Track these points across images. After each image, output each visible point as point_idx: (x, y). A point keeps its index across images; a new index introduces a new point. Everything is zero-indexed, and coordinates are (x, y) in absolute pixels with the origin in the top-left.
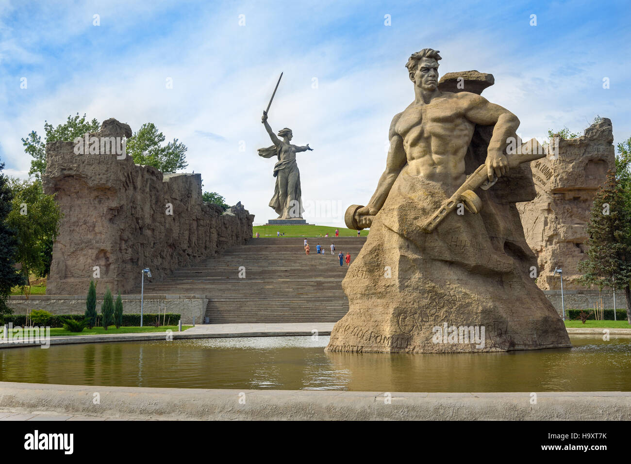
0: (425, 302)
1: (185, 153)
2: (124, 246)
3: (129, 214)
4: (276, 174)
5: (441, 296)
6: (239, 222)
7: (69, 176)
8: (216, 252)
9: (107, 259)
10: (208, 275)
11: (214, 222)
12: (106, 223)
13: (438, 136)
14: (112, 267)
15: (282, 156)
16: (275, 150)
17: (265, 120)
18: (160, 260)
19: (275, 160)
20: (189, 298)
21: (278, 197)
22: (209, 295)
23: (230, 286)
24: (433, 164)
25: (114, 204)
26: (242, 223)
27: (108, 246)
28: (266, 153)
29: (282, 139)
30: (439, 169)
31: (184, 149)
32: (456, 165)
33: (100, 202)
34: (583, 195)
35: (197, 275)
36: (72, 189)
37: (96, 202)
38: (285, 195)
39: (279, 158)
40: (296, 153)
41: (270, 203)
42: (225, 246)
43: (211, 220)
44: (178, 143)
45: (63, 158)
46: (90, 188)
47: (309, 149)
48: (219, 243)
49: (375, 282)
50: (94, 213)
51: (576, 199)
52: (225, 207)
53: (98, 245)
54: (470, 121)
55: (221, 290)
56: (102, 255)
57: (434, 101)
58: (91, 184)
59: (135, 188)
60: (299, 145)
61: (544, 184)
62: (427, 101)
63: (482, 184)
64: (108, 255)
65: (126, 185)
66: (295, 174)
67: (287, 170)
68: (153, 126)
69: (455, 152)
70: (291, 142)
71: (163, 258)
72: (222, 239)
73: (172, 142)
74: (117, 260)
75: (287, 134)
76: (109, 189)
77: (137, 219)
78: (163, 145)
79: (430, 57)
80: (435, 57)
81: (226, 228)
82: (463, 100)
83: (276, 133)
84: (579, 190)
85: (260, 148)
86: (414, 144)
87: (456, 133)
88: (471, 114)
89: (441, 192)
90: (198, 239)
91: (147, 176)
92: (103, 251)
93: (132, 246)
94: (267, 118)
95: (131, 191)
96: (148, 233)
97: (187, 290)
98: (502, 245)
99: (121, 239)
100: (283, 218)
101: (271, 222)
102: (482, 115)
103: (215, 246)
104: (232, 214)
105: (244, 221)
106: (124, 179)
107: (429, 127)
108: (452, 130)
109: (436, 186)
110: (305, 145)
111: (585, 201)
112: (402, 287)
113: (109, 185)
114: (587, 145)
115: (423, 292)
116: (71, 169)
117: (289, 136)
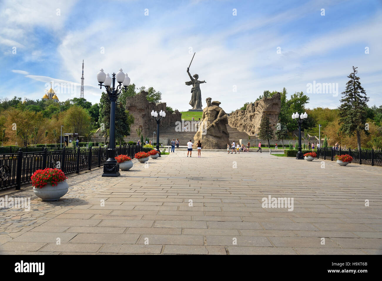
0: (206, 141)
1: (161, 95)
2: (146, 124)
3: (147, 116)
4: (192, 92)
5: (209, 140)
6: (177, 116)
7: (132, 106)
8: (170, 125)
9: (142, 128)
10: (168, 133)
11: (170, 117)
12: (142, 118)
13: (210, 114)
14: (143, 130)
15: (194, 85)
16: (192, 83)
17: (188, 71)
18: (155, 128)
19: (191, 86)
20: (164, 139)
21: (193, 101)
22: (169, 138)
23: (174, 136)
24: (209, 118)
25: (144, 114)
26: (178, 116)
27: (142, 125)
28: (188, 84)
29: (194, 78)
30: (210, 119)
31: (161, 94)
32: (213, 118)
33: (140, 113)
34: (272, 113)
35: (165, 133)
36: (133, 109)
37: (139, 113)
38: (195, 100)
39: (193, 86)
40: (200, 84)
41: (190, 103)
42: (173, 124)
43: (169, 116)
44: (159, 92)
45: (131, 101)
46: (137, 109)
47: (205, 82)
48: (171, 123)
49: (198, 138)
50: (139, 116)
51: (270, 114)
52: (173, 112)
53: (140, 124)
54: (216, 111)
55: (172, 137)
56: (140, 127)
57: (210, 107)
58: (138, 108)
59: (149, 109)
60: (201, 81)
61: (261, 110)
62: (209, 107)
63: (216, 122)
64: (142, 127)
65: (147, 108)
66: (199, 92)
67: (196, 91)
68: (152, 88)
69: (213, 116)
70: (198, 80)
71: (156, 127)
72: (172, 121)
73: (158, 92)
74: (144, 128)
75: (196, 76)
76: (143, 109)
77: (149, 117)
78: (155, 93)
79: (210, 99)
80: (211, 99)
81: (173, 118)
82: (215, 107)
83: (192, 76)
84: (271, 112)
85: (186, 82)
86: (206, 115)
87: (213, 113)
88: (216, 110)
89: (210, 123)
90: (165, 122)
91: (152, 105)
92: (141, 126)
93: (148, 125)
94: (189, 70)
95: (148, 110)
96: (152, 121)
97: (163, 137)
98: (222, 132)
99: (145, 123)
100: (194, 109)
101: (190, 110)
102: (218, 110)
103: (170, 123)
104: (175, 114)
105: (179, 116)
106: (146, 107)
107: (209, 112)
108: (212, 113)
109: (209, 122)
110: (203, 81)
111: (273, 115)
112: (202, 139)
113: (143, 108)
114: (273, 100)
115: (206, 140)
116: (133, 104)
117: (197, 77)
